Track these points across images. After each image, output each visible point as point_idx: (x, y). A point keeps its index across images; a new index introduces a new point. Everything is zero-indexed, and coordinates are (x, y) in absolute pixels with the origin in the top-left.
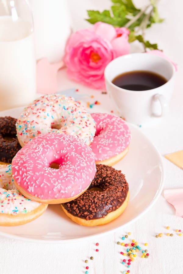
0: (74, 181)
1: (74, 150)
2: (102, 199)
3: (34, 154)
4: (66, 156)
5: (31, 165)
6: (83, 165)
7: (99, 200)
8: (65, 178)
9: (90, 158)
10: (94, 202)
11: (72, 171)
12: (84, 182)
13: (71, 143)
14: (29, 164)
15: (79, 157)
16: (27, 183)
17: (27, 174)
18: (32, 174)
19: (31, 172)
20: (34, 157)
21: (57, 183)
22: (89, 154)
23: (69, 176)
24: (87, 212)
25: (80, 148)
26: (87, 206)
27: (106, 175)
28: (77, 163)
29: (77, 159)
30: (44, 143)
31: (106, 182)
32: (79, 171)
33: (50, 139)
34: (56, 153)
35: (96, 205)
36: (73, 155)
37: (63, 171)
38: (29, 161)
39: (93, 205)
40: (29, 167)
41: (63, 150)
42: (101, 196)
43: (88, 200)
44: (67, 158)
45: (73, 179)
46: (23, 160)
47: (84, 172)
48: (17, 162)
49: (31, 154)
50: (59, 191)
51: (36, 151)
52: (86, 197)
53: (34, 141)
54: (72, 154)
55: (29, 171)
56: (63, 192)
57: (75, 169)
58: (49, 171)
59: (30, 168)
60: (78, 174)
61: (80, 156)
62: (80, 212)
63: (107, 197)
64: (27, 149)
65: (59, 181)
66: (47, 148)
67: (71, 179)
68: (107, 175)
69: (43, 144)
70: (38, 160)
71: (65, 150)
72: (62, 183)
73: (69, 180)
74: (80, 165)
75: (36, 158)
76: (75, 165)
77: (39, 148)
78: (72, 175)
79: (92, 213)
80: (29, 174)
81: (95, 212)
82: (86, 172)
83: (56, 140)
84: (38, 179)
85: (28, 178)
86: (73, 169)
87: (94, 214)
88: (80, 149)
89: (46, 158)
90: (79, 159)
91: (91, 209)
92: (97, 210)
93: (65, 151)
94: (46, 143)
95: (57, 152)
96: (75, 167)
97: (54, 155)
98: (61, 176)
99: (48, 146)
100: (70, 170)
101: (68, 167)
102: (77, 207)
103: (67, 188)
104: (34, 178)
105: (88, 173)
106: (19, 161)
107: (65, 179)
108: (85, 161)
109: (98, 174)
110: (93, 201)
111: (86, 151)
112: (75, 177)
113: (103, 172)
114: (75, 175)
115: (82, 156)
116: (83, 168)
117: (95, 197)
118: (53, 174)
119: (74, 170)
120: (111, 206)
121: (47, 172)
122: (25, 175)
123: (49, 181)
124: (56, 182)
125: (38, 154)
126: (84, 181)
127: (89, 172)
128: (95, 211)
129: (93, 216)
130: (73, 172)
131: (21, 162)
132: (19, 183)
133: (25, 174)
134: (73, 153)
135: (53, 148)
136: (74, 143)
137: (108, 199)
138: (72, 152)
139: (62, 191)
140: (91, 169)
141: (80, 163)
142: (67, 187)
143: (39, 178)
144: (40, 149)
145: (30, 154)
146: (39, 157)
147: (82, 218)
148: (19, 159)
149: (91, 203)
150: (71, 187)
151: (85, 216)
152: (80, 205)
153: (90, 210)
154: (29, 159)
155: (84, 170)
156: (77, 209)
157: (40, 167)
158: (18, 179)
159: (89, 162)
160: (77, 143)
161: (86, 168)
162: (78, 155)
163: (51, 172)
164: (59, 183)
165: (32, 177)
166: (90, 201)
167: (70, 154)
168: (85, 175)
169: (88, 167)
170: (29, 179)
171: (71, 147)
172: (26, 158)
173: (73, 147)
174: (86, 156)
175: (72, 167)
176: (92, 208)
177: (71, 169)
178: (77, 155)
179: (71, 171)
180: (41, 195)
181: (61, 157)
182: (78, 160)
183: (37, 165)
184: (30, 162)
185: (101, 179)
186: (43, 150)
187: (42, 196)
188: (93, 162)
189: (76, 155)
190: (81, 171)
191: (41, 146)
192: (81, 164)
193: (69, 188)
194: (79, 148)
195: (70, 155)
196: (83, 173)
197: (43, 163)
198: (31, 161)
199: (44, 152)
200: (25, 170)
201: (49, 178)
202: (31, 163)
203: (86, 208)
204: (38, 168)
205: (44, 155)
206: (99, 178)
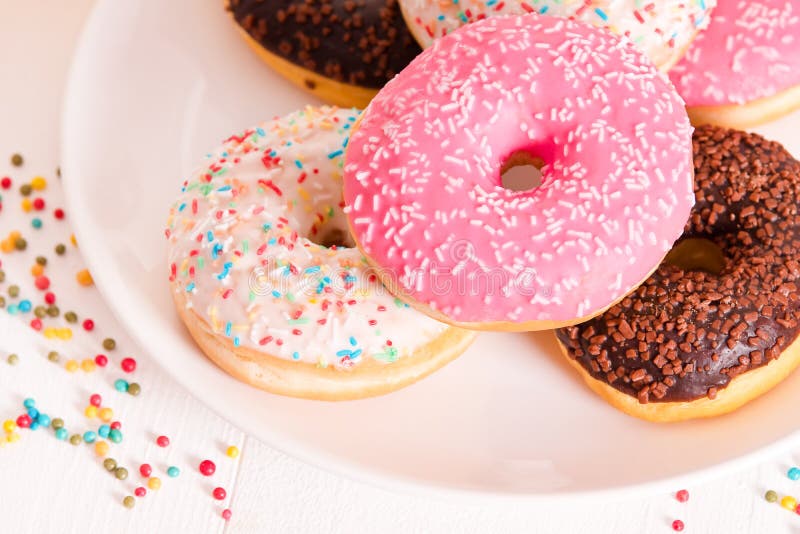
0: (592, 255)
1: (607, 110)
2: (713, 320)
3: (437, 121)
4: (570, 138)
5: (419, 176)
6: (637, 182)
7: (699, 326)
8: (555, 244)
9: (668, 149)
10: (676, 330)
11: (589, 212)
12: (632, 260)
13: (596, 78)
14: (412, 168)
15: (623, 148)
16: (399, 252)
17: (400, 212)
18: (422, 217)
19: (417, 205)
20: (436, 135)
21: (519, 263)
22: (667, 132)
23: (571, 232)
24: (644, 371)
25: (632, 100)
26: (645, 347)
27: (743, 193)
28: (611, 176)
29: (614, 156)
30: (485, 70)
31: (743, 229)
32: (615, 212)
33: (510, 52)
34: (529, 117)
35: (682, 346)
36: (597, 136)
37: (549, 208)
38: (413, 154)
39: (672, 345)
40: (410, 181)
41: (560, 110)
42: (705, 304)
43: (652, 318)
44: (573, 145)
45: (587, 247)
46: (391, 146)
47: (636, 217)
48: (365, 149)
49: (428, 124)
50: (529, 299)
51: (446, 108)
52: (646, 304)
53: (446, 57)
54: (593, 132)
55: (410, 203)
56: (544, 301)
57: (602, 202)
58: (492, 208)
59: (417, 186)
60: (612, 227)
61: (626, 140)
62: (615, 368)
63: (734, 311)
64: (413, 90)
65: (527, 253)
66: (495, 97)
67: (579, 250)
68: (749, 193)
69: (478, 75)
70: (450, 151)
71: (570, 110)
72: (540, 262)
73: (572, 254)
74: (624, 184)
75: (445, 144)
76: (602, 184)
77: (460, 94)
78: (586, 231)
79: (665, 376)
80: (408, 213)
81: (678, 376)
82: (646, 216)
83: (535, 57)
84: (444, 241)
85: (403, 232)
86: (593, 200)
87: (673, 382)
88: (631, 105)
89: (485, 139)
90: (621, 154)
91: (659, 361)
92: (684, 366)
93: (566, 115)
94: (493, 70)
95: (534, 115)
96: (602, 194)
97: (524, 127)
98: (538, 233)
99: (498, 85)
100: (580, 207)
101: (573, 190)
102: (605, 346)
103: (562, 285)
104: (427, 236)
105: (655, 219)
106: (373, 147)
107: (556, 249)
108: (645, 164)
109: (714, 185)
110: (670, 327)
111: (657, 119)
112: (597, 239)
113: (734, 176)
114: (597, 231)
115: (637, 143)
116: (636, 199)
117: (680, 309)
118: (508, 224)
119: (598, 208)
120: (746, 349)
121: (484, 210)
122: (392, 218)
123: (489, 256)
124: (517, 260)
125: (456, 122)
126: (634, 253)
127: (660, 214)
128: (678, 369)
129: (668, 391)
130: (592, 217)
131: (382, 156)
132: (367, 244)
133: (393, 211)
134: (600, 124)
135: (521, 98)
136: (609, 76)
137: (737, 320)
138: (594, 121)
139: (538, 299)
140: (668, 202)
141: (626, 174)
142: (559, 280)
143: (450, 239)
144: (463, 99)
145: (420, 122)
146: (458, 140)
147: (625, 392)
148: (374, 139)
149: (662, 336)
150: (576, 284)
151: (634, 385)
152: (618, 338)
153: (655, 365)
154: (415, 144)
155: (639, 209)
156: (606, 353)
157: (456, 188)
158: (364, 227)
159: (661, 168)
160: (622, 74)
161: (647, 200)
162: (619, 134)
163: (501, 212)
164: (528, 264)
165: (420, 228)
166: (660, 327)
167: (588, 130)
168: (642, 229)
169: (657, 191)
170: (407, 239)
171: (596, 96)
172: (404, 140)
173: (605, 98)
174: (652, 140)
175: (588, 191)
176: (666, 357)
177: (583, 201)
178: (617, 137)
179: (584, 214)
180: (453, 307)
181: (551, 138)
182: (619, 163)
183: (443, 174)
184: (418, 159)
185: (722, 209)
186: (479, 102)
187: (458, 310)
188: (681, 167)
189: (611, 134)
190: (627, 211)
191: (472, 84)
192: (626, 180)
193: (569, 287)
194: (626, 103)
195: (585, 136)
196: (631, 223)
197: (473, 163)
198: (423, 158)
199: (480, 116)
200: (394, 194)
201: (489, 238)
202: (420, 166)
203: (639, 354)
204: (447, 193)
205: (477, 127)
206: (716, 206)
